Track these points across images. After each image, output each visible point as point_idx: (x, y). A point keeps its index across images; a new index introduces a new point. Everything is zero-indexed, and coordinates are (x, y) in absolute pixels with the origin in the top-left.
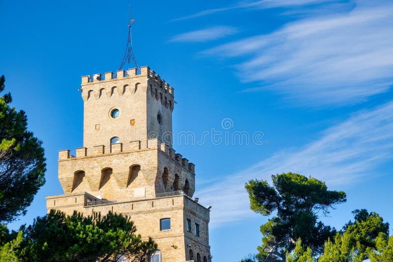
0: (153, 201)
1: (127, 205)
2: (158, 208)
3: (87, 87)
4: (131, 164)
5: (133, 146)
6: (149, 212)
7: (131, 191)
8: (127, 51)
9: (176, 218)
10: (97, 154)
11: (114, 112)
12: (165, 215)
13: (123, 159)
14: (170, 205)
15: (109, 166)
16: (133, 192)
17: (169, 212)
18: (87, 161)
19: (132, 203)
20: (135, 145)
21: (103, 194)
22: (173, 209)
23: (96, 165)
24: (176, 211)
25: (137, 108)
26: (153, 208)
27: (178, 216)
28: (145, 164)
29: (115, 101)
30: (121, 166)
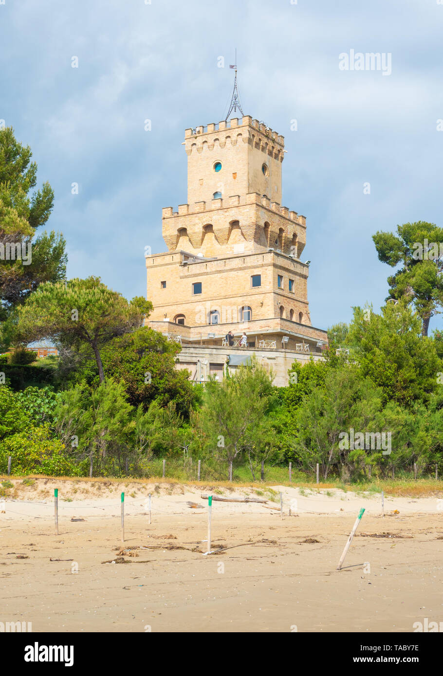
0: (244, 258)
1: (220, 263)
2: (249, 265)
3: (191, 140)
4: (231, 220)
5: (232, 200)
6: (240, 269)
7: (231, 248)
8: (234, 98)
9: (266, 275)
10: (198, 210)
11: (217, 166)
12: (256, 272)
13: (223, 214)
14: (260, 263)
15: (210, 223)
16: (233, 248)
17: (260, 269)
18: (189, 218)
19: (224, 261)
20: (235, 200)
21: (204, 251)
22: (262, 266)
23: (197, 221)
24: (266, 268)
25: (239, 160)
26: (245, 265)
27: (268, 272)
28: (244, 220)
29: (217, 154)
30: (221, 222)
